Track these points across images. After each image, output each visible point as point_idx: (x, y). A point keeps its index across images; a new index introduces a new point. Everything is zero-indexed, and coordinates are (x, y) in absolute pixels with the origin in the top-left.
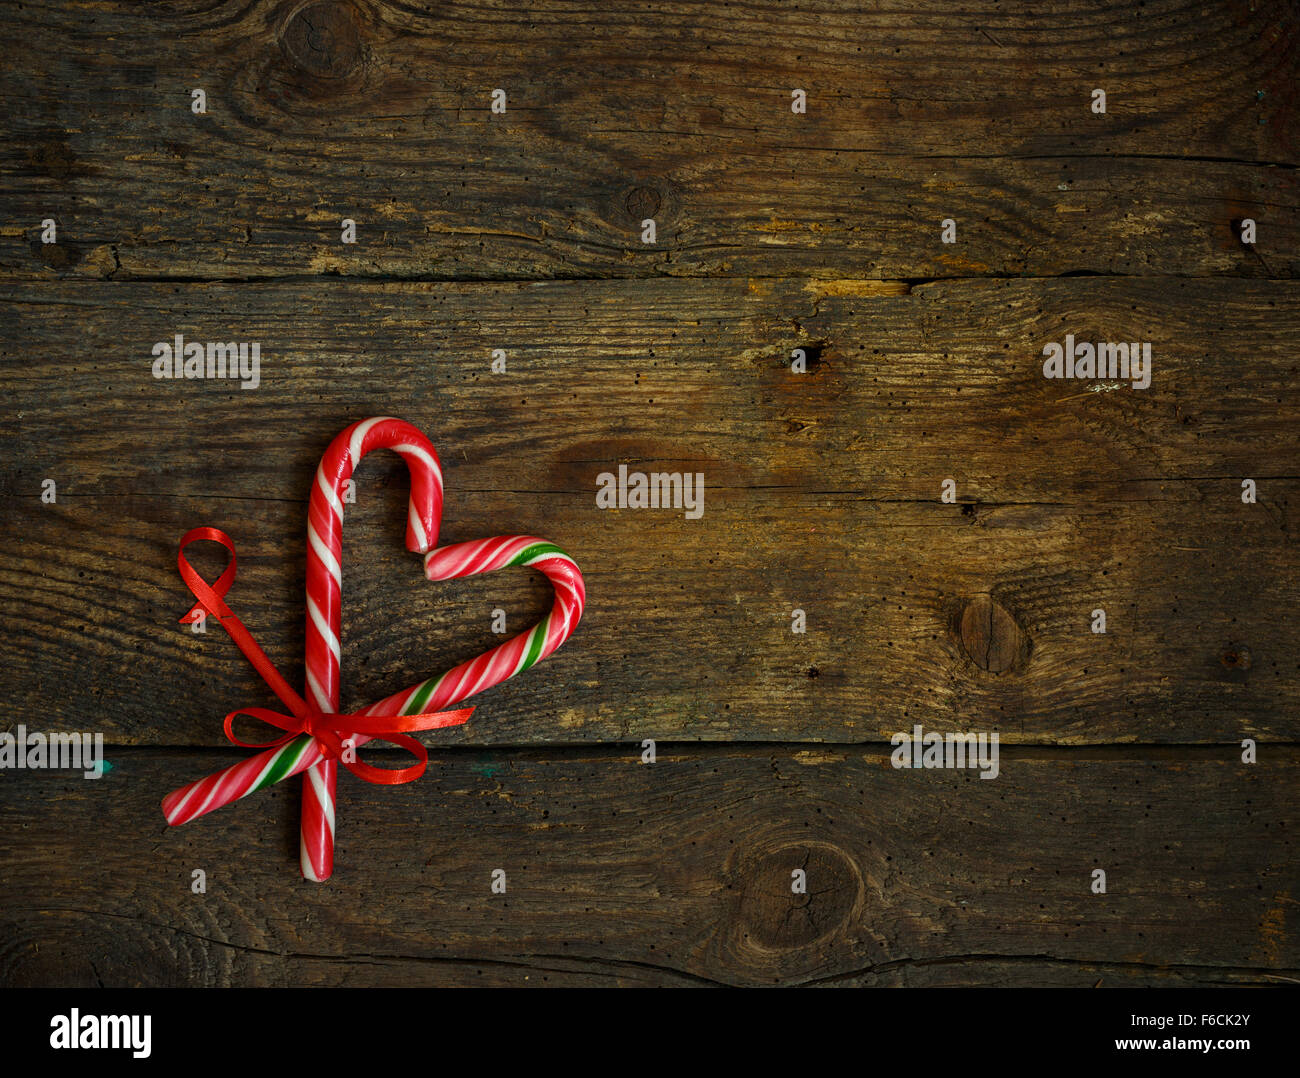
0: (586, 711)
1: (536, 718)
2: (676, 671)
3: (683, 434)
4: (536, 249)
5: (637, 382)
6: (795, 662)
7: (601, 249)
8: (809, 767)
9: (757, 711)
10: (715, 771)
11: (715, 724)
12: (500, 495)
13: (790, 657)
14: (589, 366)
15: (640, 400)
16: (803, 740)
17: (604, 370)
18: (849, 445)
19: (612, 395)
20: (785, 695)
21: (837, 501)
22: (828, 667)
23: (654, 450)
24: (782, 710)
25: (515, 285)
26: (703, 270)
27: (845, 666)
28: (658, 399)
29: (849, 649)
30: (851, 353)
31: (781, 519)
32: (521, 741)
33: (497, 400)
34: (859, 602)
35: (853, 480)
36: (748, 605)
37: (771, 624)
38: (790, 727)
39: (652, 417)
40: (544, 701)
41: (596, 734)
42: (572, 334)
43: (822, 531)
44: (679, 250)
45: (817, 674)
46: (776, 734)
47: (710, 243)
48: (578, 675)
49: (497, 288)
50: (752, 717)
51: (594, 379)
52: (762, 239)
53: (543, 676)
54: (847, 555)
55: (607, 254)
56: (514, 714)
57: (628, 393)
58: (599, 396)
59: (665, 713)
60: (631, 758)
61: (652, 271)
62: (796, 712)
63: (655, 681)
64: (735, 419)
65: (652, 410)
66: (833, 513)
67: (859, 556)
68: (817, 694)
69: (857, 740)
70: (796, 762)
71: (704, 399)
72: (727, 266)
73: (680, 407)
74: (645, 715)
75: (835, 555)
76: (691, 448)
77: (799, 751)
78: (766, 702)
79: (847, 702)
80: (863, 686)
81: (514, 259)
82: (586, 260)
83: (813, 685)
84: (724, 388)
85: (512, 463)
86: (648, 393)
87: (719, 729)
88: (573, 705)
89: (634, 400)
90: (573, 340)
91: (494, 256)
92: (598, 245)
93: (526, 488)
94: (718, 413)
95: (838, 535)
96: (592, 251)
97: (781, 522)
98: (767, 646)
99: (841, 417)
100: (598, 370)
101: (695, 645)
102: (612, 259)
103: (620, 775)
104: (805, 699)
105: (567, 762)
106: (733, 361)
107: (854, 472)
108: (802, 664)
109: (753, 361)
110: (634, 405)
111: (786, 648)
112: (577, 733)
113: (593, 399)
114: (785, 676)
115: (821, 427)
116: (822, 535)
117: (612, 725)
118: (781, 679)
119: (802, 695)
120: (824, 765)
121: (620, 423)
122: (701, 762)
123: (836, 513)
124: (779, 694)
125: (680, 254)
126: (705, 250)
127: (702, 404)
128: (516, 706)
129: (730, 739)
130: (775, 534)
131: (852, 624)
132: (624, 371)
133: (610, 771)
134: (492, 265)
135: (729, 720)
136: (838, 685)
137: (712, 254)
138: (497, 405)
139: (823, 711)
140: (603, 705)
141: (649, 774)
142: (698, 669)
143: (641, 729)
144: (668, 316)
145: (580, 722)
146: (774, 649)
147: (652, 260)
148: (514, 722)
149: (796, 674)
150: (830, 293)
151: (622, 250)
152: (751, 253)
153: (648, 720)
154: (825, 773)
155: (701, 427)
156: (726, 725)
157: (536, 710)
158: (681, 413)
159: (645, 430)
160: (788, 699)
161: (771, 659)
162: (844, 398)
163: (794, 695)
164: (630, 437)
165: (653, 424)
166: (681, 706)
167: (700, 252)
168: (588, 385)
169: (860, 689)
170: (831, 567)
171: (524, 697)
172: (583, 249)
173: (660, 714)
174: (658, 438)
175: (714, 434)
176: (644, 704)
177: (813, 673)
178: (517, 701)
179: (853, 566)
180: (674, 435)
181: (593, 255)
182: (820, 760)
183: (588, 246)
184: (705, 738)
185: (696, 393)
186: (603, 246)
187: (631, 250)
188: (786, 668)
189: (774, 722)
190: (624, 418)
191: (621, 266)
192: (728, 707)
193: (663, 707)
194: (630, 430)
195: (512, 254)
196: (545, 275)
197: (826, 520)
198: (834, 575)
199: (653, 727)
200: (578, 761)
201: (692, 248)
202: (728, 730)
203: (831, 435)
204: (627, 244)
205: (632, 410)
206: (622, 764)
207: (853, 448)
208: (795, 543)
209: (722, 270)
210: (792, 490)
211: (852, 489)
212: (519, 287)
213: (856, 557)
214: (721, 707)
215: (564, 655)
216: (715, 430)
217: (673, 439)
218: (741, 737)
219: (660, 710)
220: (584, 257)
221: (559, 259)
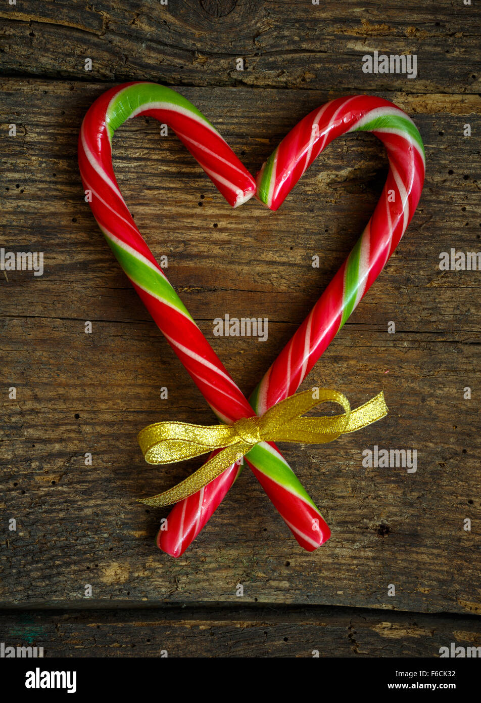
0: (132, 565)
1: (75, 572)
2: (233, 522)
3: (248, 263)
4: (95, 45)
5: (200, 204)
6: (364, 517)
7: (169, 50)
8: (390, 640)
9: (320, 571)
10: (286, 640)
11: (274, 584)
12: (45, 322)
13: (358, 511)
14: (149, 183)
15: (204, 223)
16: (370, 606)
17: (165, 189)
18: (430, 280)
19: (173, 217)
20: (352, 554)
21: (414, 342)
22: (400, 524)
23: (217, 279)
24: (348, 570)
25: (67, 85)
26: (283, 79)
27: (419, 524)
28: (222, 224)
29: (424, 505)
30: (438, 178)
31: (353, 359)
32: (56, 599)
33: (44, 216)
34: (436, 454)
35: (434, 319)
36: (314, 451)
37: (338, 473)
38: (357, 590)
39: (216, 243)
40: (85, 553)
41: (141, 592)
42: (131, 147)
43: (397, 374)
44: (256, 55)
45: (388, 532)
46: (341, 598)
47: (292, 47)
48: (124, 524)
49: (46, 88)
50: (315, 576)
51: (154, 199)
52: (351, 45)
53: (86, 525)
54: (424, 400)
55: (175, 55)
56: (50, 567)
57: (192, 216)
58: (159, 217)
59: (218, 569)
60: (193, 622)
61: (225, 78)
62: (363, 573)
63: (210, 533)
64: (306, 248)
65: (216, 236)
66: (409, 355)
67: (438, 403)
68: (387, 554)
69: (432, 610)
70: (377, 634)
71: (274, 225)
72: (309, 76)
73: (247, 233)
74: (197, 570)
75: (410, 401)
76: (257, 278)
77: (379, 622)
78: (331, 561)
79: (420, 565)
80: (438, 548)
81: (69, 55)
82: (151, 62)
83: (383, 543)
84: (295, 214)
85: (59, 286)
86: (212, 216)
87: (278, 589)
88: (117, 557)
89: (197, 223)
90: (131, 153)
91: (47, 50)
92: (165, 45)
93: (75, 316)
94: (288, 242)
95: (414, 378)
96: (160, 52)
97: (352, 362)
98: (333, 497)
99: (424, 250)
100: (158, 188)
101: (254, 494)
102: (181, 62)
103: (179, 642)
104: (374, 559)
105: (120, 625)
106: (308, 185)
107: (435, 310)
108: (371, 519)
109: (328, 184)
110: (197, 228)
111: (354, 501)
112: (120, 590)
113: (152, 220)
114: (352, 532)
115: (400, 260)
116: (396, 377)
117: (159, 582)
118: (347, 536)
119: (370, 554)
120: (408, 639)
121: (181, 248)
122: (271, 629)
123: (413, 354)
124: (345, 552)
125: (257, 59)
126: (285, 56)
127: (271, 231)
128: (53, 558)
129: (289, 602)
130: (345, 376)
131: (428, 478)
132: (187, 191)
133: (169, 637)
134: (44, 60)
135: (289, 579)
136: (411, 545)
137: (292, 61)
138: (45, 222)
139: (394, 573)
140: (151, 558)
141: (212, 641)
142: (257, 520)
143: (192, 587)
144: (237, 130)
145: (124, 576)
146: (340, 501)
147: (226, 66)
148: (49, 577)
149: (364, 530)
150: (419, 110)
151: (193, 52)
152: (337, 61)
153: (201, 576)
154: (408, 648)
155: (270, 256)
156: (285, 584)
157: (75, 563)
158: (248, 239)
159: (208, 257)
160: (355, 558)
161: (337, 512)
162: (427, 229)
163: (362, 554)
164: (192, 264)
165: (216, 250)
166: (236, 561)
167: (279, 58)
168: (147, 205)
169: (436, 551)
170: (405, 413)
171: (62, 548)
172: (149, 48)
173: (214, 570)
174: (221, 266)
175: (283, 264)
176: (196, 558)
177: (383, 530)
178: (54, 553)
179: (430, 413)
180: (240, 264)
181: (160, 56)
182: (403, 633)
183: (154, 45)
184: (263, 600)
185: (266, 218)
186: (172, 46)
187: (203, 53)
188: (353, 523)
189: (338, 583)
190: (186, 243)
191: (191, 71)
192: (288, 564)
193: (217, 561)
194: (190, 257)
195: (66, 49)
196: (104, 76)
197: (401, 361)
198: (408, 422)
199: (205, 584)
200: (134, 624)
201: (271, 54)
202: (287, 590)
203: (411, 269)
204: (199, 45)
205: (195, 234)
206: (182, 628)
207: (435, 284)
208: (366, 386)
209: (304, 80)
210: (365, 327)
211: (431, 329)
212: (72, 89)
213: (433, 404)
214: (280, 564)
215: (108, 500)
216: (284, 259)
217: (238, 268)
218: (302, 600)
219: (213, 565)
220: (150, 57)
221: (121, 59)
